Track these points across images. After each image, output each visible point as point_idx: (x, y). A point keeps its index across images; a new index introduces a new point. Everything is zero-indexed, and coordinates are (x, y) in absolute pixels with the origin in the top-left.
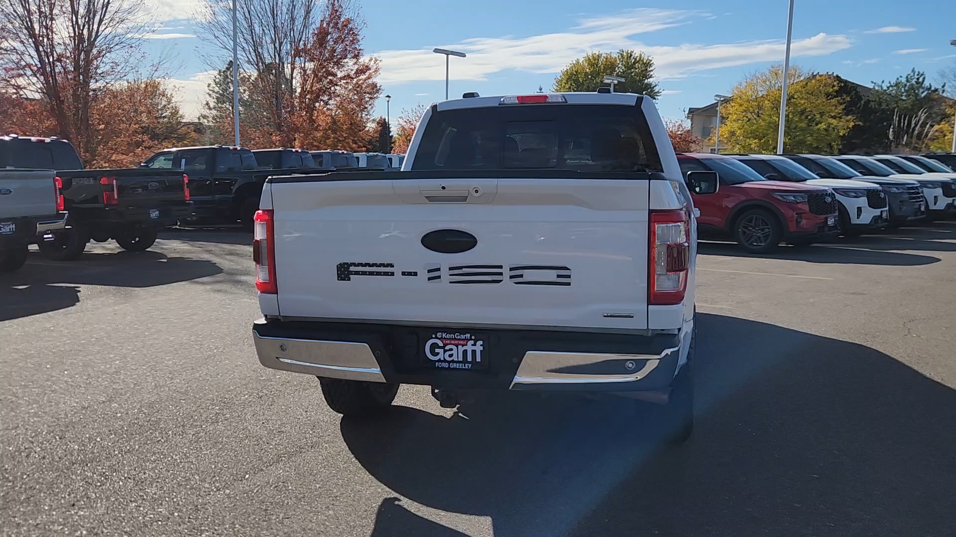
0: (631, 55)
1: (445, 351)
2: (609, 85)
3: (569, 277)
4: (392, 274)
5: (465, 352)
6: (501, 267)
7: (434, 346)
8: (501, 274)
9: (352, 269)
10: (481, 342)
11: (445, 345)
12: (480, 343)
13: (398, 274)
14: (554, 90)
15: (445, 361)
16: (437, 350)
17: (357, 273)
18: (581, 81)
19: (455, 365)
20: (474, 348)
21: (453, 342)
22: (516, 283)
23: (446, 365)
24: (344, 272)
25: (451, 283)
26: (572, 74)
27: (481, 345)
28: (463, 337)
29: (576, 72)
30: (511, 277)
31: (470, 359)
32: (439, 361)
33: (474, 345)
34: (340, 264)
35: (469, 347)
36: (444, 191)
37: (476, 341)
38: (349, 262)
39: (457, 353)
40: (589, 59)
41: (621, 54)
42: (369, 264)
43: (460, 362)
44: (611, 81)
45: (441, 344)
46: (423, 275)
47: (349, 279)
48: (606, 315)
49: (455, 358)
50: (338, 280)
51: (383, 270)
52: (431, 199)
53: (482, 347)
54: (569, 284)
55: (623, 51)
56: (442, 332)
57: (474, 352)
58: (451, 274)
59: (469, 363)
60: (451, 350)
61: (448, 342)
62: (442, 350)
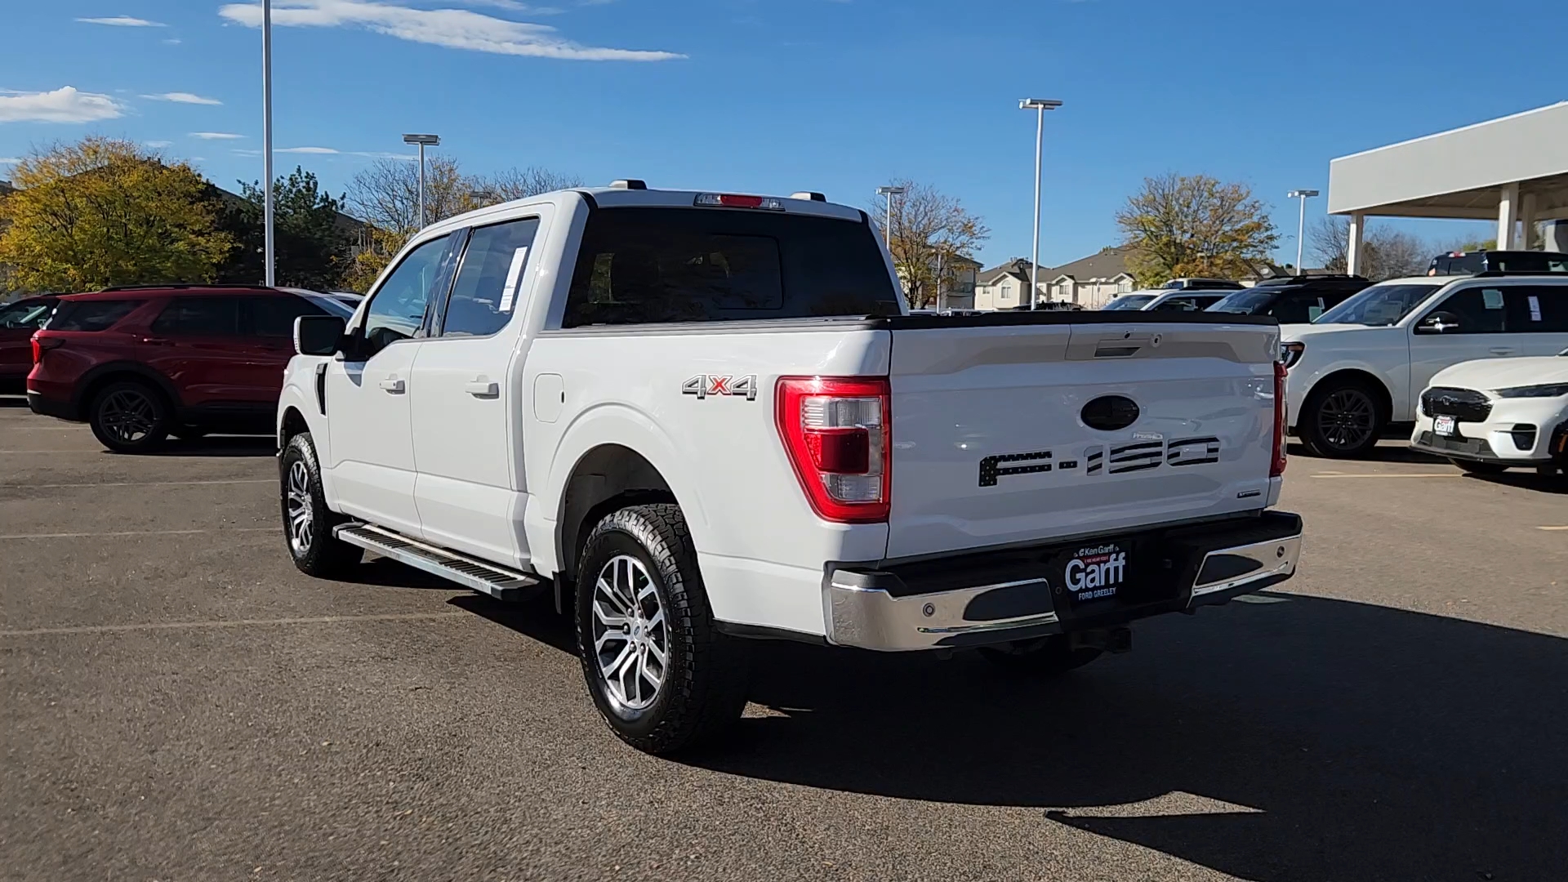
1: (1087, 575)
3: (1216, 450)
4: (1049, 468)
5: (1108, 571)
6: (1161, 444)
7: (1076, 569)
8: (1160, 454)
9: (1001, 465)
10: (1123, 555)
11: (1087, 565)
13: (1055, 467)
15: (1087, 589)
16: (1078, 576)
17: (1006, 471)
19: (1099, 593)
20: (1116, 564)
21: (1094, 560)
22: (1173, 465)
23: (1089, 595)
24: (989, 471)
25: (1111, 472)
27: (1123, 559)
28: (1106, 550)
30: (1169, 457)
31: (1112, 581)
32: (1081, 590)
33: (1116, 560)
34: (985, 460)
35: (1111, 565)
37: (1118, 554)
39: (1098, 575)
42: (1021, 455)
43: (1100, 588)
45: (1082, 566)
46: (1083, 464)
47: (995, 483)
48: (1241, 495)
49: (1097, 583)
50: (980, 485)
51: (1039, 462)
53: (1124, 561)
54: (1215, 460)
56: (1084, 548)
57: (1116, 569)
58: (1112, 459)
59: (1112, 586)
60: (1093, 571)
61: (1089, 561)
62: (1084, 574)
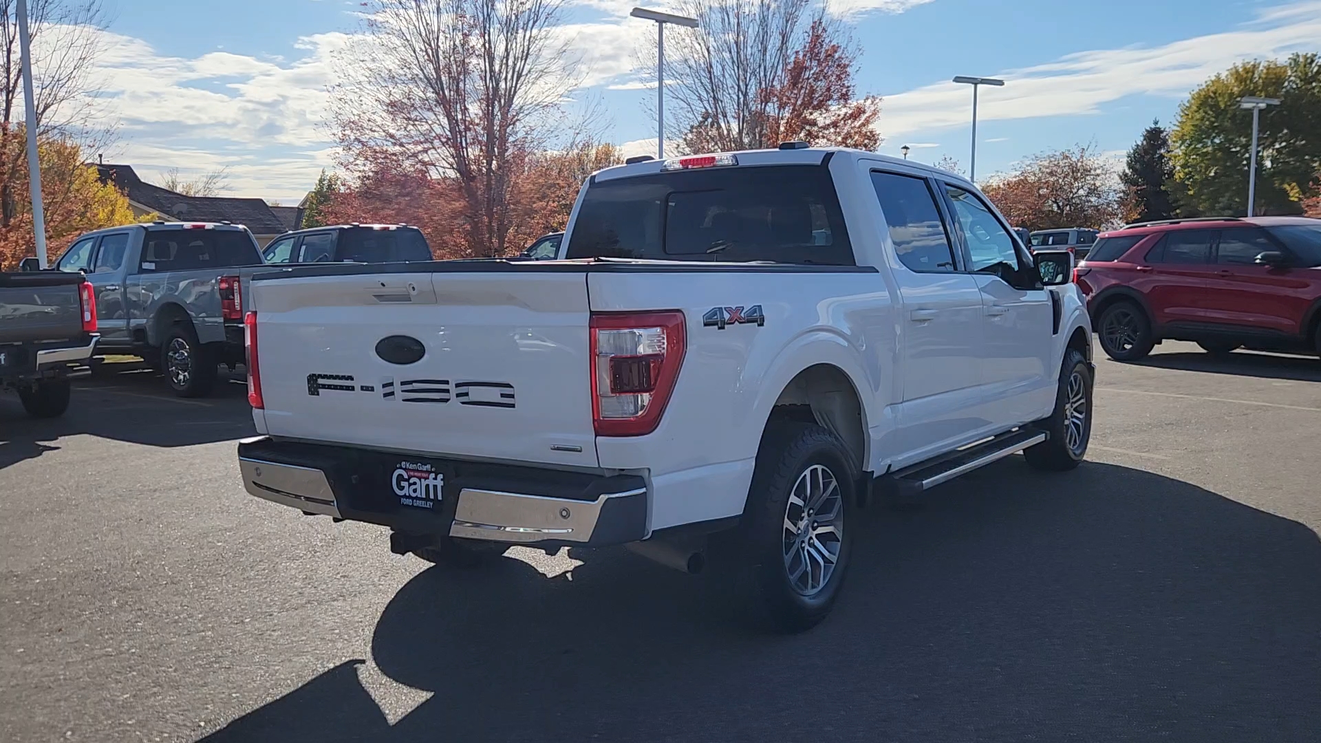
0: (1312, 61)
1: (410, 485)
2: (1250, 111)
3: (512, 396)
4: (353, 388)
5: (427, 486)
6: (447, 382)
7: (400, 478)
8: (447, 391)
9: (320, 381)
11: (410, 477)
12: (440, 476)
13: (358, 388)
14: (1177, 124)
15: (409, 497)
17: (324, 386)
18: (1223, 106)
19: (418, 503)
20: (435, 482)
21: (416, 474)
22: (463, 403)
23: (409, 502)
24: (314, 384)
25: (404, 400)
26: (1207, 97)
27: (442, 480)
28: (425, 468)
29: (1215, 93)
30: (458, 395)
31: (432, 496)
32: (405, 496)
33: (435, 479)
34: (310, 376)
35: (431, 482)
36: (384, 289)
37: (437, 474)
38: (317, 373)
39: (420, 488)
40: (1237, 72)
41: (1295, 60)
42: (333, 376)
43: (421, 499)
44: (1254, 105)
45: (406, 477)
46: (379, 391)
48: (554, 447)
49: (418, 494)
50: (309, 394)
51: (343, 383)
52: (380, 297)
53: (442, 482)
54: (513, 406)
55: (1298, 56)
56: (405, 461)
57: (435, 487)
58: (403, 389)
59: (431, 500)
60: (415, 483)
61: (412, 473)
62: (407, 483)
